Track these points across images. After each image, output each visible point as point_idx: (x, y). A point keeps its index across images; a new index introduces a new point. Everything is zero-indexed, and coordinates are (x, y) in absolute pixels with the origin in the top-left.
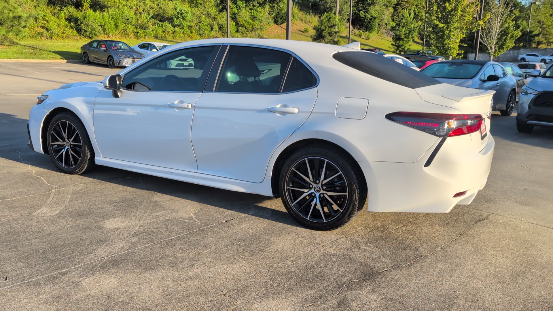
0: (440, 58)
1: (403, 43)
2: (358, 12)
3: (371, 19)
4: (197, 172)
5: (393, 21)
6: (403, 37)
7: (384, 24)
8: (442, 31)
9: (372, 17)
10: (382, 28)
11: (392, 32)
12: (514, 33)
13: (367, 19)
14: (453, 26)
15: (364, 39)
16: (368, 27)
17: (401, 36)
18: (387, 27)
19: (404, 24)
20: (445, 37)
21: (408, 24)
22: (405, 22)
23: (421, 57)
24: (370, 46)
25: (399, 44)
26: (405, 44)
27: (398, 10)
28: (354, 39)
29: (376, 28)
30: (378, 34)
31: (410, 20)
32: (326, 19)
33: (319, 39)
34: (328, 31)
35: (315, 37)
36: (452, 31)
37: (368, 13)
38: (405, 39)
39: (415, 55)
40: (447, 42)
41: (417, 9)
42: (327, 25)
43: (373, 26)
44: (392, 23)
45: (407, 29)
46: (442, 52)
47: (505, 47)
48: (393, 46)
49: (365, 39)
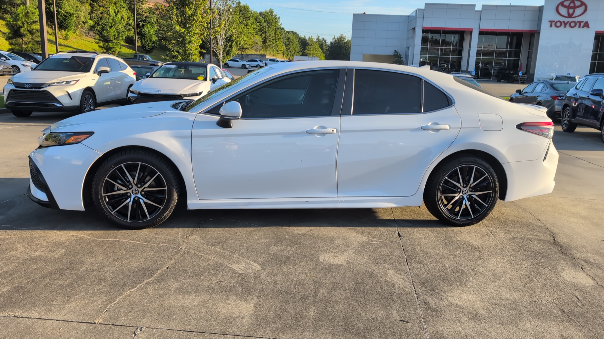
0: (160, 62)
1: (113, 45)
2: (48, 6)
3: (66, 16)
4: (338, 197)
5: (91, 19)
6: (113, 39)
7: (81, 22)
8: (182, 35)
9: (67, 13)
10: (80, 26)
11: (92, 32)
12: (238, 41)
13: (61, 16)
14: (193, 32)
15: (61, 38)
16: (63, 24)
17: (110, 38)
18: (85, 26)
19: (111, 24)
20: (187, 43)
21: (116, 24)
22: (112, 22)
23: (139, 61)
24: (72, 47)
25: (109, 46)
26: (115, 46)
27: (94, 7)
28: (50, 39)
29: (73, 27)
30: (76, 34)
31: (118, 20)
32: (23, 13)
33: (16, 38)
34: (27, 28)
35: (10, 35)
36: (192, 37)
37: (61, 9)
38: (115, 41)
39: (132, 59)
40: (189, 48)
41: (116, 8)
42: (25, 21)
43: (69, 24)
44: (90, 21)
45: (115, 30)
46: (184, 58)
47: (231, 53)
48: (101, 49)
49: (63, 39)
